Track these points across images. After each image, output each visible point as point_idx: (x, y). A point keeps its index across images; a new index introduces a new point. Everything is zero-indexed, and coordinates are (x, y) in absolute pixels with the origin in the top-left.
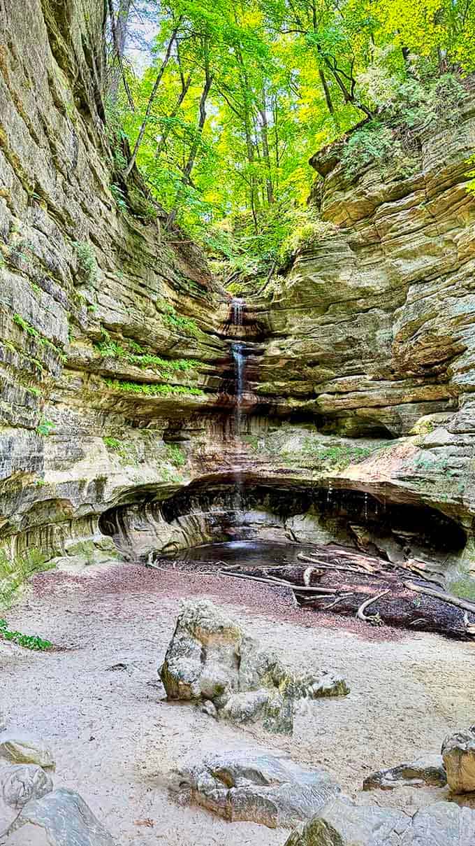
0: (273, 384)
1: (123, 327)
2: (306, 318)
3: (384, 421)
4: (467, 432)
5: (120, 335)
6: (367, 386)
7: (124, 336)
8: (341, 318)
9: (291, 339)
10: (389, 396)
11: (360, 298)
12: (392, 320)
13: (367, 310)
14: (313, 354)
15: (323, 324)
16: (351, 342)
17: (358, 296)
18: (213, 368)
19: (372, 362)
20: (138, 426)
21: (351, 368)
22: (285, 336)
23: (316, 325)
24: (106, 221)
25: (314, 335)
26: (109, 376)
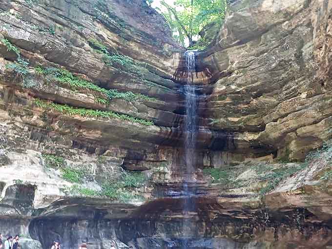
0: (227, 120)
6: (302, 104)
8: (272, 45)
11: (284, 21)
14: (254, 85)
15: (258, 55)
17: (282, 19)
18: (163, 103)
19: (304, 79)
20: (95, 153)
21: (288, 91)
22: (230, 74)
23: (253, 58)
25: (253, 67)
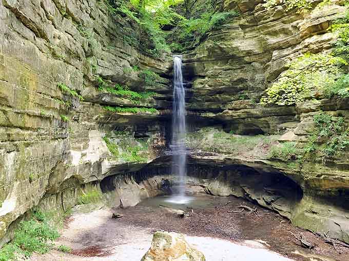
1: (112, 77)
2: (216, 67)
3: (260, 126)
4: (304, 135)
5: (110, 81)
6: (250, 106)
7: (112, 81)
8: (236, 67)
9: (206, 78)
10: (263, 112)
11: (246, 56)
12: (265, 69)
13: (250, 63)
14: (220, 87)
15: (225, 70)
16: (241, 80)
19: (254, 92)
21: (242, 95)
22: (204, 77)
23: (221, 71)
24: (103, 20)
25: (221, 76)
26: (105, 104)
